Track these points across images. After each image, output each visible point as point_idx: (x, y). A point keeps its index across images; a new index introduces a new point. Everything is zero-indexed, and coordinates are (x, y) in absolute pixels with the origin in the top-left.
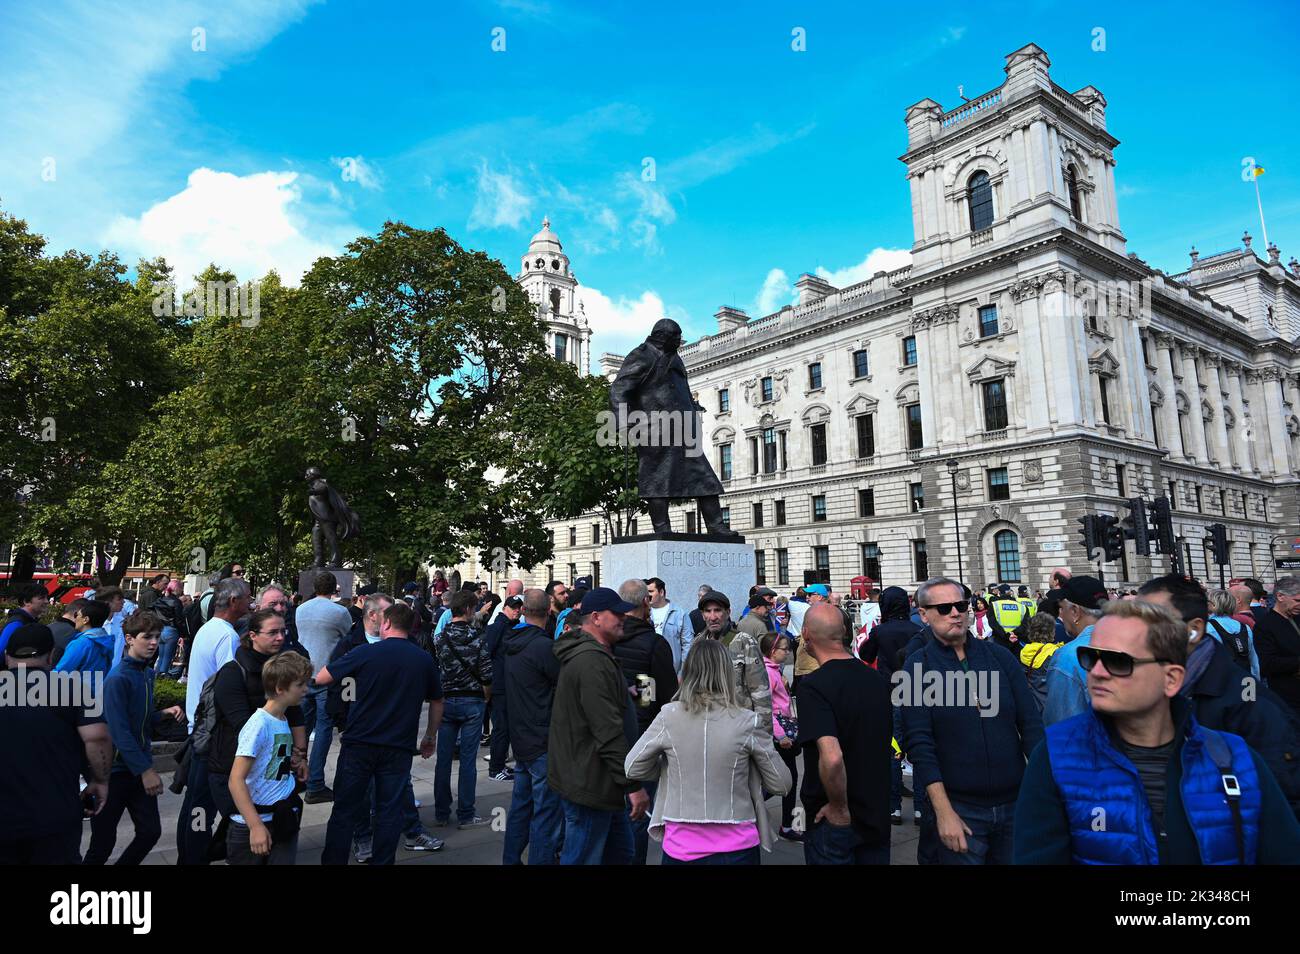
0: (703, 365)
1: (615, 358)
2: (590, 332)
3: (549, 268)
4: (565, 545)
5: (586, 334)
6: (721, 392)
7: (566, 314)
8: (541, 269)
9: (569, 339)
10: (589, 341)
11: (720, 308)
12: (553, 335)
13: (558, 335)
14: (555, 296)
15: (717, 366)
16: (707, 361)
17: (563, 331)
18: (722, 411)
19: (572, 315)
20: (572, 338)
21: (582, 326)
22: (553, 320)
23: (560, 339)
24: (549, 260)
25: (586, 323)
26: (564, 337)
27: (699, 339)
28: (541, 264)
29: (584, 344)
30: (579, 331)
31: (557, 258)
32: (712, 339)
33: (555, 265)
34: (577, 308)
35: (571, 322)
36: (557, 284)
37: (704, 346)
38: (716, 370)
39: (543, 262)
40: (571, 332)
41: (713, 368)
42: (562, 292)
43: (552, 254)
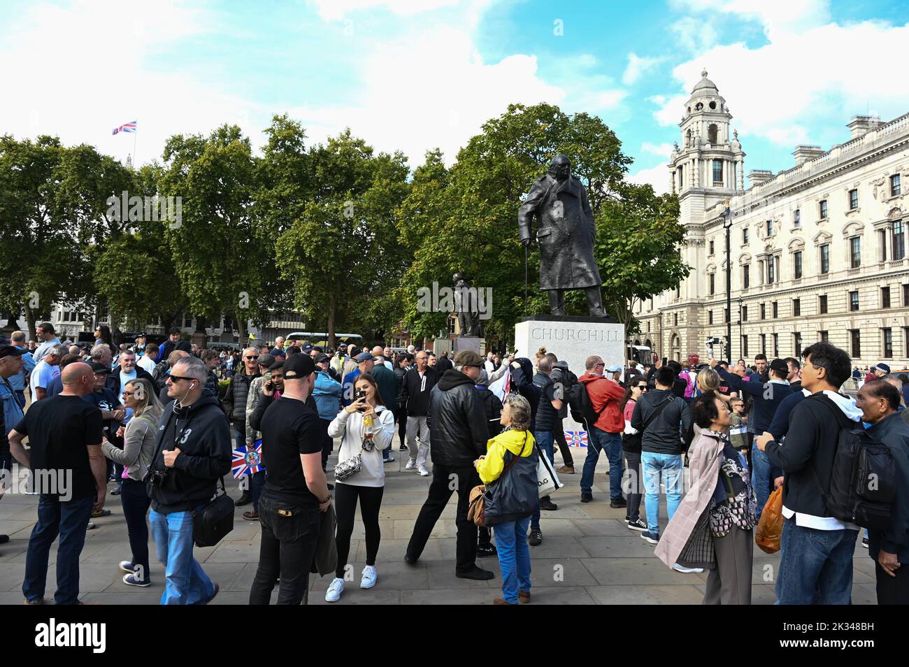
0: (833, 170)
1: (761, 173)
2: (744, 155)
3: (707, 108)
4: (721, 322)
5: (740, 156)
6: (851, 192)
7: (723, 143)
8: (700, 111)
9: (725, 163)
10: (742, 162)
11: (852, 118)
12: (711, 162)
13: (715, 160)
14: (713, 130)
15: (847, 170)
16: (838, 166)
17: (719, 156)
18: (851, 208)
19: (727, 142)
20: (728, 161)
21: (735, 150)
22: (710, 149)
23: (717, 163)
24: (706, 102)
25: (740, 148)
26: (721, 161)
27: (830, 148)
28: (700, 107)
29: (739, 164)
30: (733, 154)
31: (713, 99)
32: (842, 146)
33: (713, 105)
34: (732, 136)
35: (726, 148)
36: (714, 120)
37: (835, 154)
38: (845, 173)
39: (702, 105)
40: (726, 157)
41: (842, 172)
42: (718, 126)
43: (708, 97)
